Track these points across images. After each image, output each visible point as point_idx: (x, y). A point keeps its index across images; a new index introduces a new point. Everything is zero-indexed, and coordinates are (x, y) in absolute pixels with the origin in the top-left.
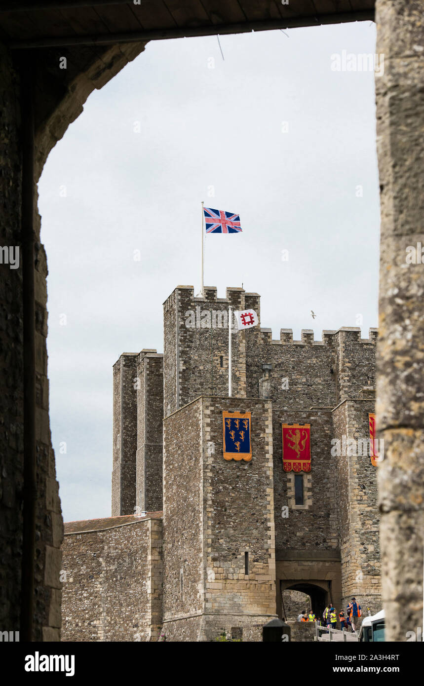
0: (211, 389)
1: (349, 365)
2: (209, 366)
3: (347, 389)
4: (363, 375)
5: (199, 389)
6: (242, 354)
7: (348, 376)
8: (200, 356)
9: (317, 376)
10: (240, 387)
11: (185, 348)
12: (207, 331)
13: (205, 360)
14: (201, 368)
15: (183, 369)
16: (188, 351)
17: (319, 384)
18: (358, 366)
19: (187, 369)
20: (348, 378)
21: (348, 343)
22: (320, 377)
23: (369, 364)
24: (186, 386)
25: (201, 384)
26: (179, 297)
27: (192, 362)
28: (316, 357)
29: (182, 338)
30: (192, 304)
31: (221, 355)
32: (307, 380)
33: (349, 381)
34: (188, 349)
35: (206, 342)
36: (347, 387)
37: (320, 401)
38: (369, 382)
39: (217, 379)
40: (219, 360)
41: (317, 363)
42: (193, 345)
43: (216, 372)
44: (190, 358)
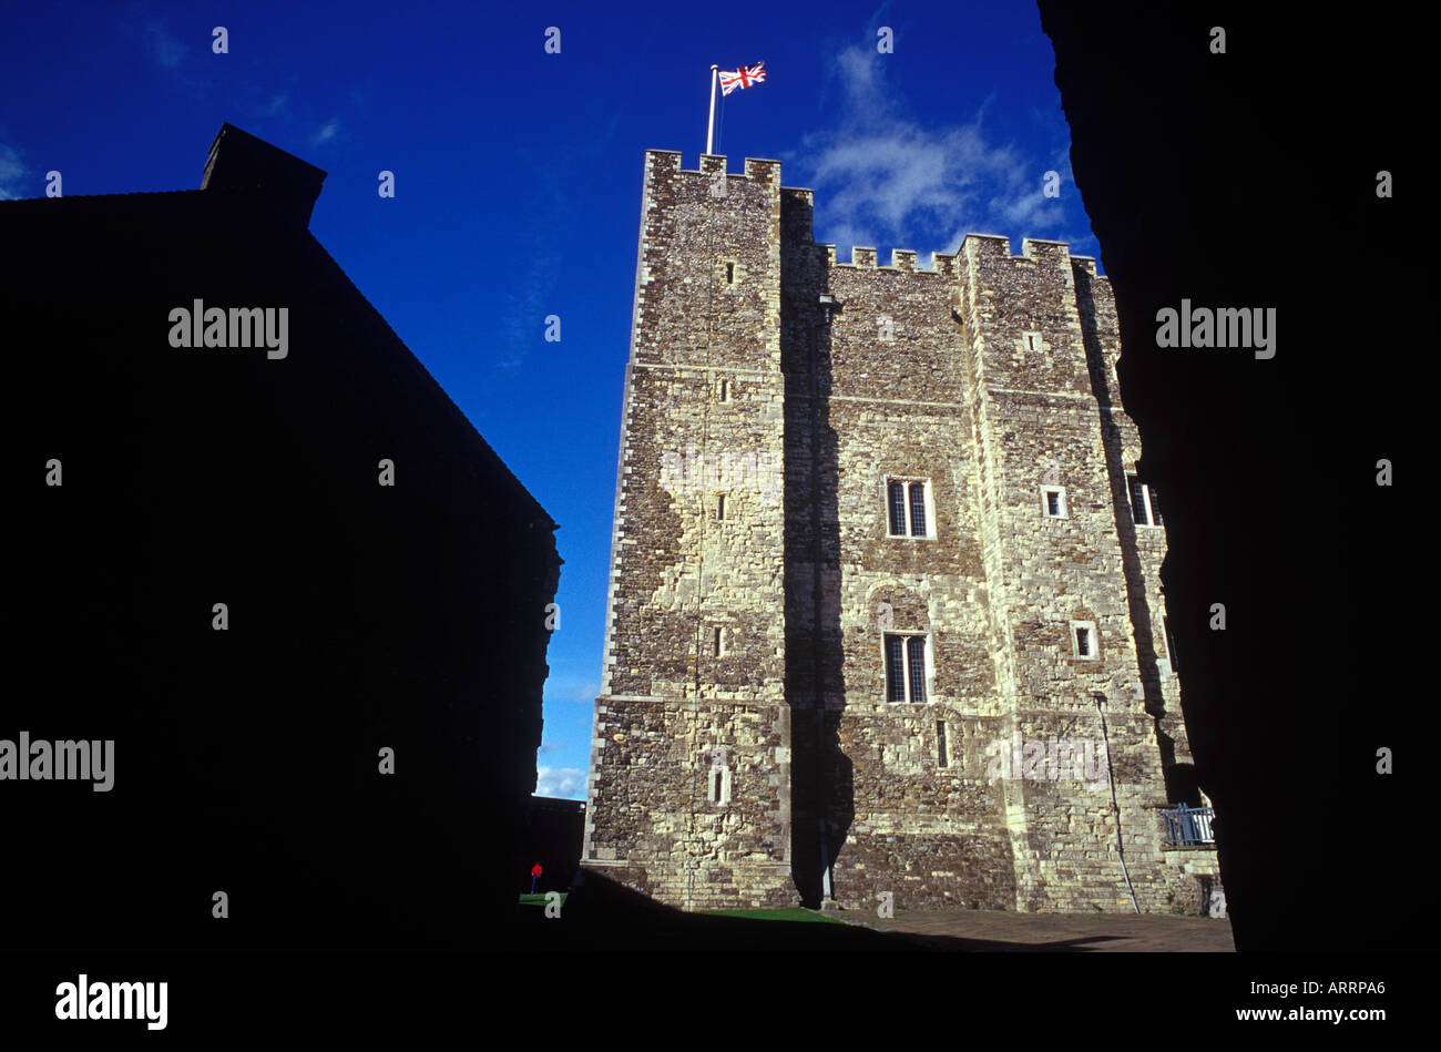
0: (707, 318)
1: (991, 293)
2: (704, 280)
3: (989, 334)
4: (1020, 311)
5: (681, 317)
6: (773, 261)
7: (990, 312)
8: (686, 261)
9: (924, 323)
10: (766, 319)
11: (656, 245)
12: (703, 221)
13: (697, 269)
14: (688, 280)
15: (650, 282)
16: (661, 251)
17: (932, 336)
18: (1007, 295)
19: (657, 281)
20: (990, 316)
21: (984, 257)
22: (932, 325)
23: (1030, 293)
24: (653, 310)
25: (686, 309)
26: (652, 165)
27: (668, 269)
28: (923, 292)
29: (652, 229)
30: (675, 176)
31: (729, 261)
32: (906, 330)
33: (991, 320)
34: (661, 248)
35: (700, 239)
36: (988, 331)
37: (934, 367)
38: (1032, 324)
39: (720, 302)
40: (726, 269)
41: (926, 302)
42: (673, 242)
43: (717, 290)
44: (666, 264)
